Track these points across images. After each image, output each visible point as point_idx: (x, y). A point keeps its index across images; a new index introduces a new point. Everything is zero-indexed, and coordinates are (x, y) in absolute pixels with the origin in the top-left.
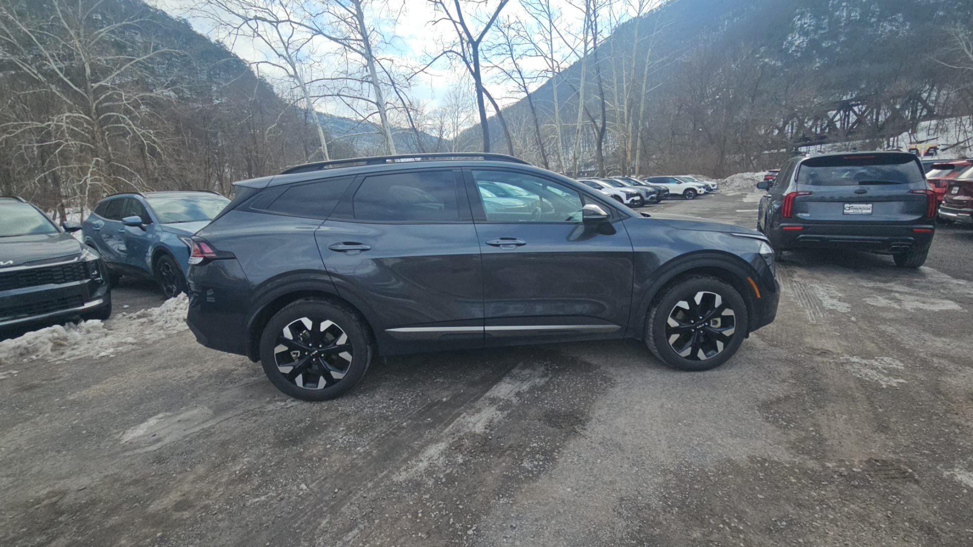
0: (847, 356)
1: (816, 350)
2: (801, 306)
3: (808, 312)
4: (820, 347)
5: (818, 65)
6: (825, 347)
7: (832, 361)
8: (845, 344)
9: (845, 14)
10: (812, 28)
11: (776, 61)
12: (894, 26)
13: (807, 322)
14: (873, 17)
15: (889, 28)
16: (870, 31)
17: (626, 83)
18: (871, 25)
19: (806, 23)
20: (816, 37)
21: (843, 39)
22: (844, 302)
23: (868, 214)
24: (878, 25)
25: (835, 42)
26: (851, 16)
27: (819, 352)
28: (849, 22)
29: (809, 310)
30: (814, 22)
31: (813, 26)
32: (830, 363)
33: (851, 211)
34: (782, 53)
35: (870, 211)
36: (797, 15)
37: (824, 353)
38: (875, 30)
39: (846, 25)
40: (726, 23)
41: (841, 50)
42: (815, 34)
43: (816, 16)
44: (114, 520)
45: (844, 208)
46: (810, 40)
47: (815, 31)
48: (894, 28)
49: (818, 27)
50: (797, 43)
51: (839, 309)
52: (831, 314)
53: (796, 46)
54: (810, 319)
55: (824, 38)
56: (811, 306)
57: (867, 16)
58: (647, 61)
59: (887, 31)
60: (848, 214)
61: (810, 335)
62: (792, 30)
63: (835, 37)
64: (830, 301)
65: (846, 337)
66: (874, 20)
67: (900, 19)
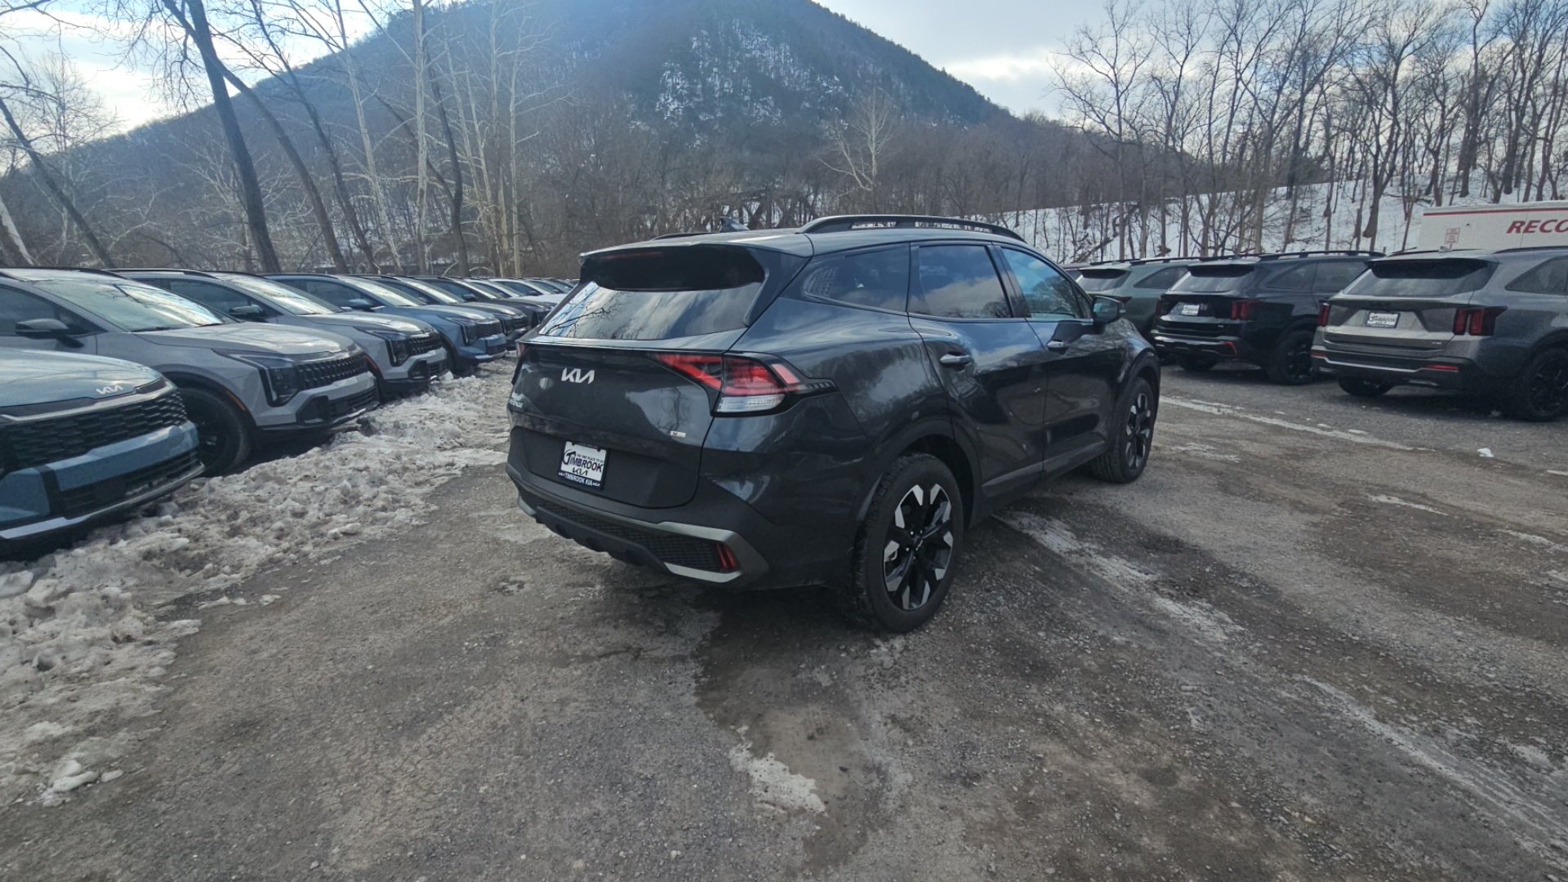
5: (698, 142)
9: (718, 83)
10: (685, 91)
11: (650, 127)
12: (767, 110)
14: (745, 93)
15: (763, 112)
16: (745, 111)
17: (479, 120)
19: (678, 84)
20: (692, 105)
21: (719, 115)
24: (752, 106)
25: (712, 117)
26: (724, 88)
28: (724, 94)
30: (686, 84)
31: (686, 89)
34: (657, 118)
36: (667, 69)
38: (750, 112)
39: (720, 97)
41: (720, 129)
42: (690, 101)
43: (688, 77)
46: (686, 108)
47: (689, 97)
48: (767, 113)
49: (692, 94)
50: (672, 107)
53: (672, 112)
55: (699, 108)
57: (740, 92)
58: (512, 90)
59: (761, 115)
62: (664, 89)
63: (711, 110)
66: (747, 98)
67: (772, 104)
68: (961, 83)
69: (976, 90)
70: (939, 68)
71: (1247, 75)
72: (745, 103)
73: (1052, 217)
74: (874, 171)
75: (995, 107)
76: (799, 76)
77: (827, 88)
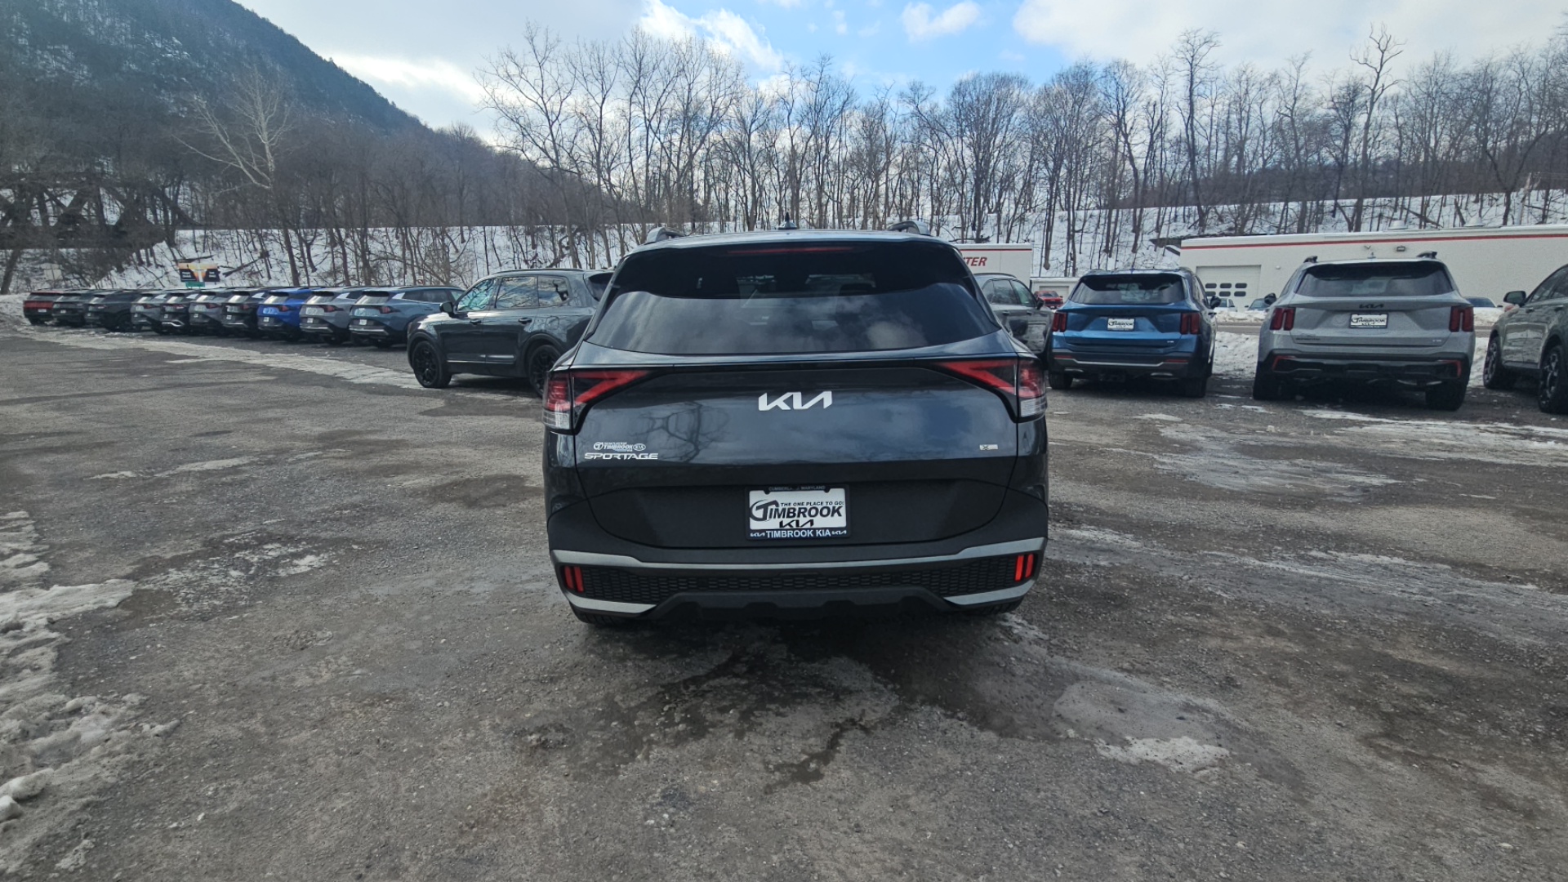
44: (1339, 667)
66: (22, 41)
67: (70, 55)
68: (355, 80)
69: (377, 90)
70: (326, 57)
71: (654, 124)
72: (21, 49)
73: (500, 236)
74: (271, 165)
75: (403, 114)
76: (112, 26)
77: (163, 51)
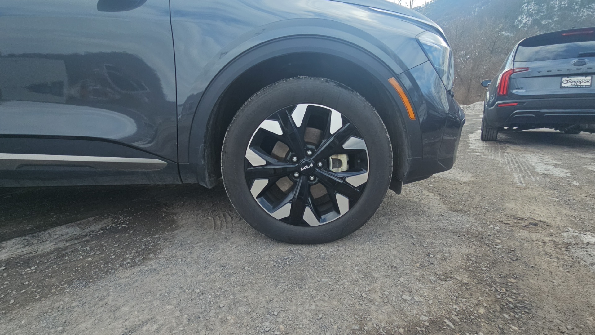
0: (573, 232)
1: (522, 219)
2: (509, 170)
3: (516, 175)
4: (528, 215)
6: (536, 217)
7: (547, 239)
8: (569, 213)
9: (557, 3)
10: (535, 11)
11: (509, 33)
12: (590, 11)
13: (513, 184)
14: (576, 4)
15: (587, 12)
16: (574, 14)
18: (575, 10)
19: (531, 9)
20: (538, 17)
21: (556, 19)
22: (562, 168)
23: (587, 87)
24: (579, 11)
25: (551, 21)
26: (561, 4)
27: (526, 223)
28: (561, 8)
29: (518, 174)
30: (536, 8)
31: (536, 10)
32: (544, 243)
33: (569, 84)
34: (513, 28)
35: (589, 84)
36: (525, 3)
37: (534, 225)
38: (578, 14)
39: (558, 10)
40: (477, 10)
41: (555, 26)
42: (537, 16)
43: (538, 4)
45: (562, 82)
46: (534, 20)
47: (537, 14)
48: (590, 13)
49: (539, 11)
50: (524, 21)
51: (556, 174)
52: (545, 177)
53: (524, 24)
54: (518, 182)
55: (543, 18)
56: (521, 170)
57: (573, 4)
59: (585, 14)
60: (566, 88)
61: (515, 199)
62: (521, 13)
63: (551, 18)
64: (545, 167)
65: (569, 204)
